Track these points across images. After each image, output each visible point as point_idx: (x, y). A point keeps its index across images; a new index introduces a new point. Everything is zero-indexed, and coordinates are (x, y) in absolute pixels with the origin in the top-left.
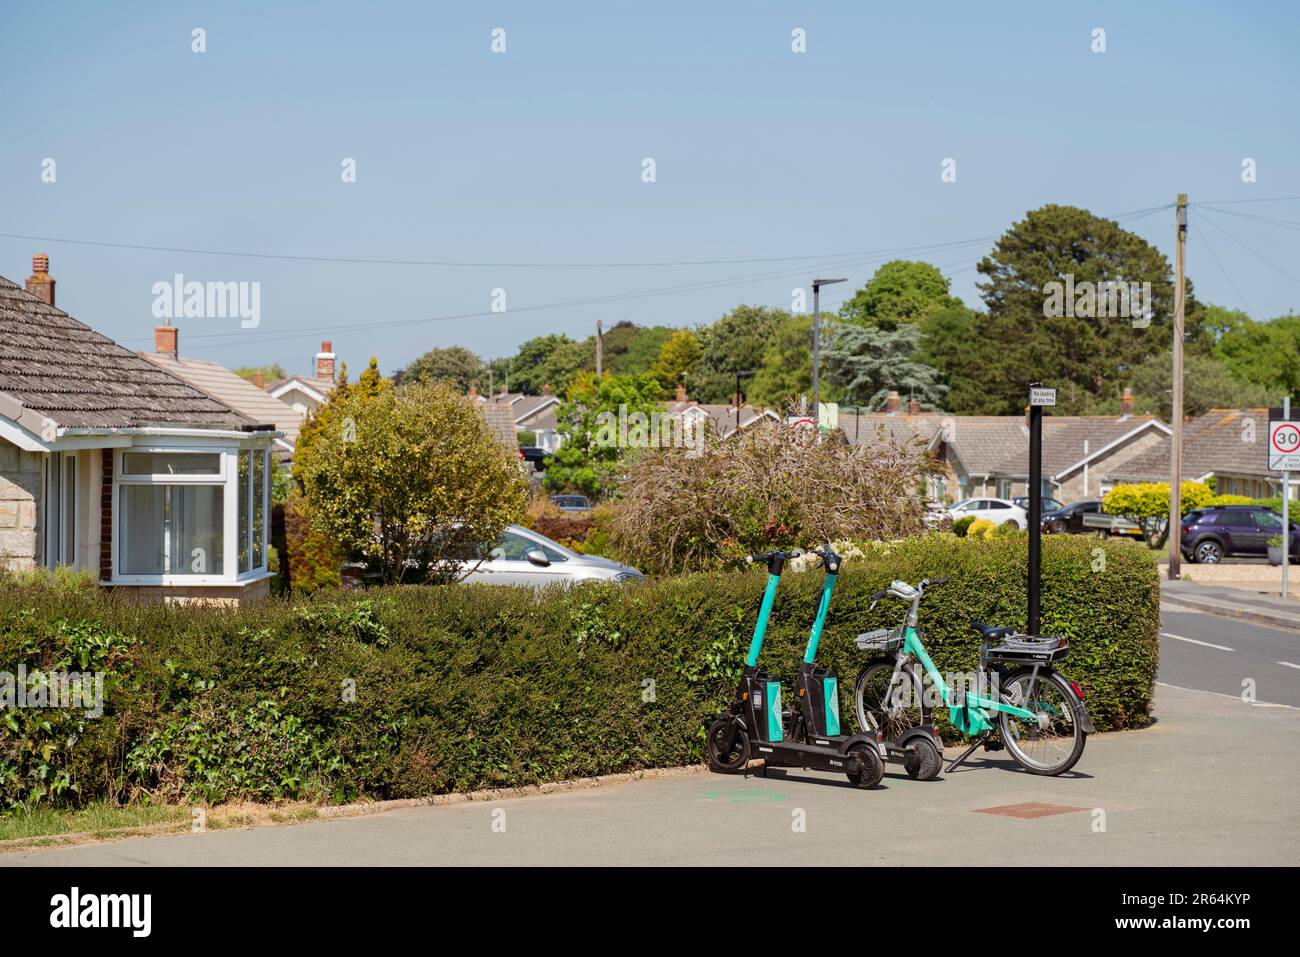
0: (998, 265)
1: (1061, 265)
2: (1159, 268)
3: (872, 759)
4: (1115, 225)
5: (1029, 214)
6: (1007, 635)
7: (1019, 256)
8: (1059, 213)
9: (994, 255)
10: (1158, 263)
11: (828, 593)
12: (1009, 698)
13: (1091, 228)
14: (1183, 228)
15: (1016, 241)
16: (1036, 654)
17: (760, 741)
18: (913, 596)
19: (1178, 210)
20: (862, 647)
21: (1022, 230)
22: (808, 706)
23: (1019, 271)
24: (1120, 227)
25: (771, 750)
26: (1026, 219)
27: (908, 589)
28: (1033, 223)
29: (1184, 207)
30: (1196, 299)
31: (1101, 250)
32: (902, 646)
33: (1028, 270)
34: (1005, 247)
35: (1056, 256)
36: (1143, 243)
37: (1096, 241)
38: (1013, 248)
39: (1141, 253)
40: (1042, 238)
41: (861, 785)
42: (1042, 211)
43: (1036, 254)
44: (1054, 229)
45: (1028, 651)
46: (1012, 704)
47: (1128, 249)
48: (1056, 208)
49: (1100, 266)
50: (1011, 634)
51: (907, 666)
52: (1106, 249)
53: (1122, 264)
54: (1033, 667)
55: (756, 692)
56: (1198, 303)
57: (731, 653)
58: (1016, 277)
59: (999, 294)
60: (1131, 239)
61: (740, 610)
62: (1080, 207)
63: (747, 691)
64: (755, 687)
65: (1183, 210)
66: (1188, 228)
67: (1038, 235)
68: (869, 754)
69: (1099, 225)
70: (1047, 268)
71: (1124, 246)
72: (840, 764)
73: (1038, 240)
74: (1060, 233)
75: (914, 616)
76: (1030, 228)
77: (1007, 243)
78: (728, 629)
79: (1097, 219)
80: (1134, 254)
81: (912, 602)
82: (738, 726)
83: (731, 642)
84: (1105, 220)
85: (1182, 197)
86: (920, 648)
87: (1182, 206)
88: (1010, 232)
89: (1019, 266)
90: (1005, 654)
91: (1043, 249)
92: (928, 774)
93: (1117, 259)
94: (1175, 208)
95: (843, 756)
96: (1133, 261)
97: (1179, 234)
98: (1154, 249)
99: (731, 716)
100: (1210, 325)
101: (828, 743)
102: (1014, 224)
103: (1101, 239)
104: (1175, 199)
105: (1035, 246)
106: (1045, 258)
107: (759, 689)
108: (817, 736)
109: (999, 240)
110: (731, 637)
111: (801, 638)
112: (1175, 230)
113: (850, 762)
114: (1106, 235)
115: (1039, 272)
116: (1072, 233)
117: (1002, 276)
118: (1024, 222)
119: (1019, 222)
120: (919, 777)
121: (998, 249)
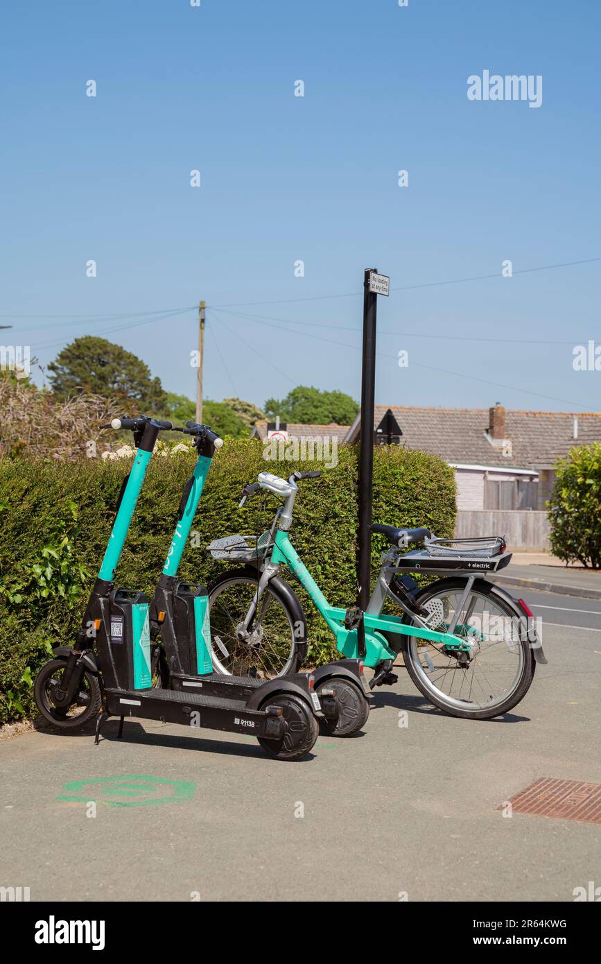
0: (59, 366)
1: (93, 368)
2: (144, 371)
3: (301, 715)
4: (121, 348)
5: (76, 340)
6: (426, 538)
7: (70, 362)
8: (92, 340)
9: (57, 361)
10: (144, 369)
11: (199, 482)
12: (426, 620)
13: (109, 349)
14: (203, 321)
15: (69, 354)
16: (472, 563)
17: (120, 689)
18: (289, 491)
19: (200, 310)
20: (217, 555)
21: (72, 348)
22: (171, 636)
23: (70, 369)
24: (124, 349)
25: (138, 703)
26: (74, 343)
27: (281, 482)
28: (78, 345)
29: (204, 308)
30: (163, 389)
31: (114, 361)
32: (269, 555)
33: (75, 370)
34: (63, 356)
35: (90, 362)
36: (136, 358)
37: (111, 356)
38: (67, 357)
39: (135, 363)
40: (83, 353)
41: (282, 755)
42: (83, 339)
43: (79, 361)
44: (89, 348)
45: (459, 559)
46: (429, 626)
47: (128, 360)
48: (90, 337)
49: (113, 369)
50: (429, 537)
51: (275, 579)
52: (117, 360)
53: (125, 368)
54: (467, 580)
55: (113, 618)
56: (164, 391)
57: (64, 563)
58: (69, 373)
59: (59, 382)
60: (130, 356)
61: (74, 507)
62: (103, 337)
63: (99, 617)
64: (112, 611)
65: (203, 310)
66: (206, 321)
67: (81, 351)
68: (297, 709)
69: (113, 348)
70: (85, 369)
71: (126, 359)
72: (252, 724)
73: (80, 354)
74: (92, 350)
75: (287, 516)
76: (76, 347)
77: (64, 355)
78: (60, 531)
79: (112, 345)
80: (131, 363)
81: (287, 497)
82: (85, 667)
83: (65, 549)
84: (116, 345)
85: (202, 303)
86: (294, 556)
87: (202, 308)
88: (66, 349)
89: (70, 367)
90: (425, 564)
91: (83, 359)
92: (349, 729)
93: (122, 367)
94: (198, 309)
95: (254, 711)
96: (131, 367)
97: (201, 325)
98: (142, 361)
99: (75, 653)
100: (170, 402)
101: (200, 685)
102: (68, 345)
103: (114, 354)
104: (198, 304)
105: (78, 357)
106: (84, 363)
107: (119, 613)
108: (183, 675)
109: (60, 353)
110: (66, 541)
111: (142, 545)
112: (198, 322)
113: (270, 722)
114: (117, 353)
115: (81, 371)
116: (99, 351)
117: (61, 372)
118: (73, 344)
119: (70, 344)
120: (336, 732)
121: (59, 358)
